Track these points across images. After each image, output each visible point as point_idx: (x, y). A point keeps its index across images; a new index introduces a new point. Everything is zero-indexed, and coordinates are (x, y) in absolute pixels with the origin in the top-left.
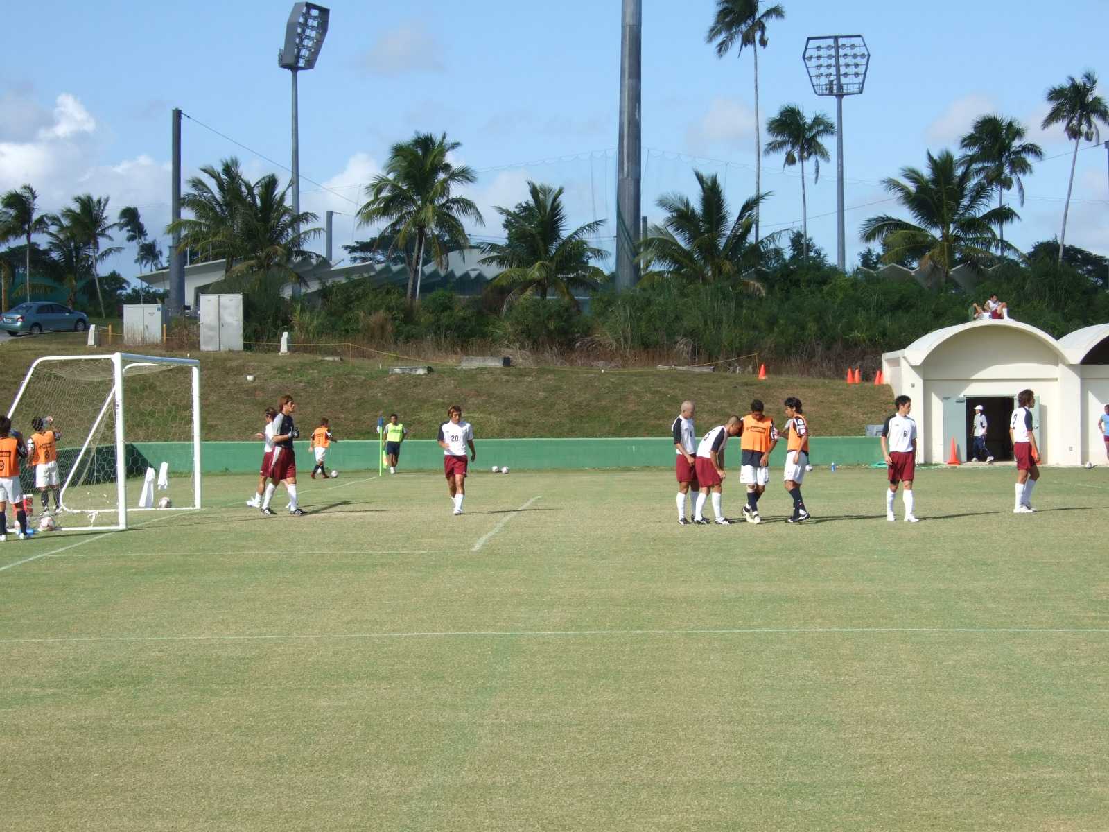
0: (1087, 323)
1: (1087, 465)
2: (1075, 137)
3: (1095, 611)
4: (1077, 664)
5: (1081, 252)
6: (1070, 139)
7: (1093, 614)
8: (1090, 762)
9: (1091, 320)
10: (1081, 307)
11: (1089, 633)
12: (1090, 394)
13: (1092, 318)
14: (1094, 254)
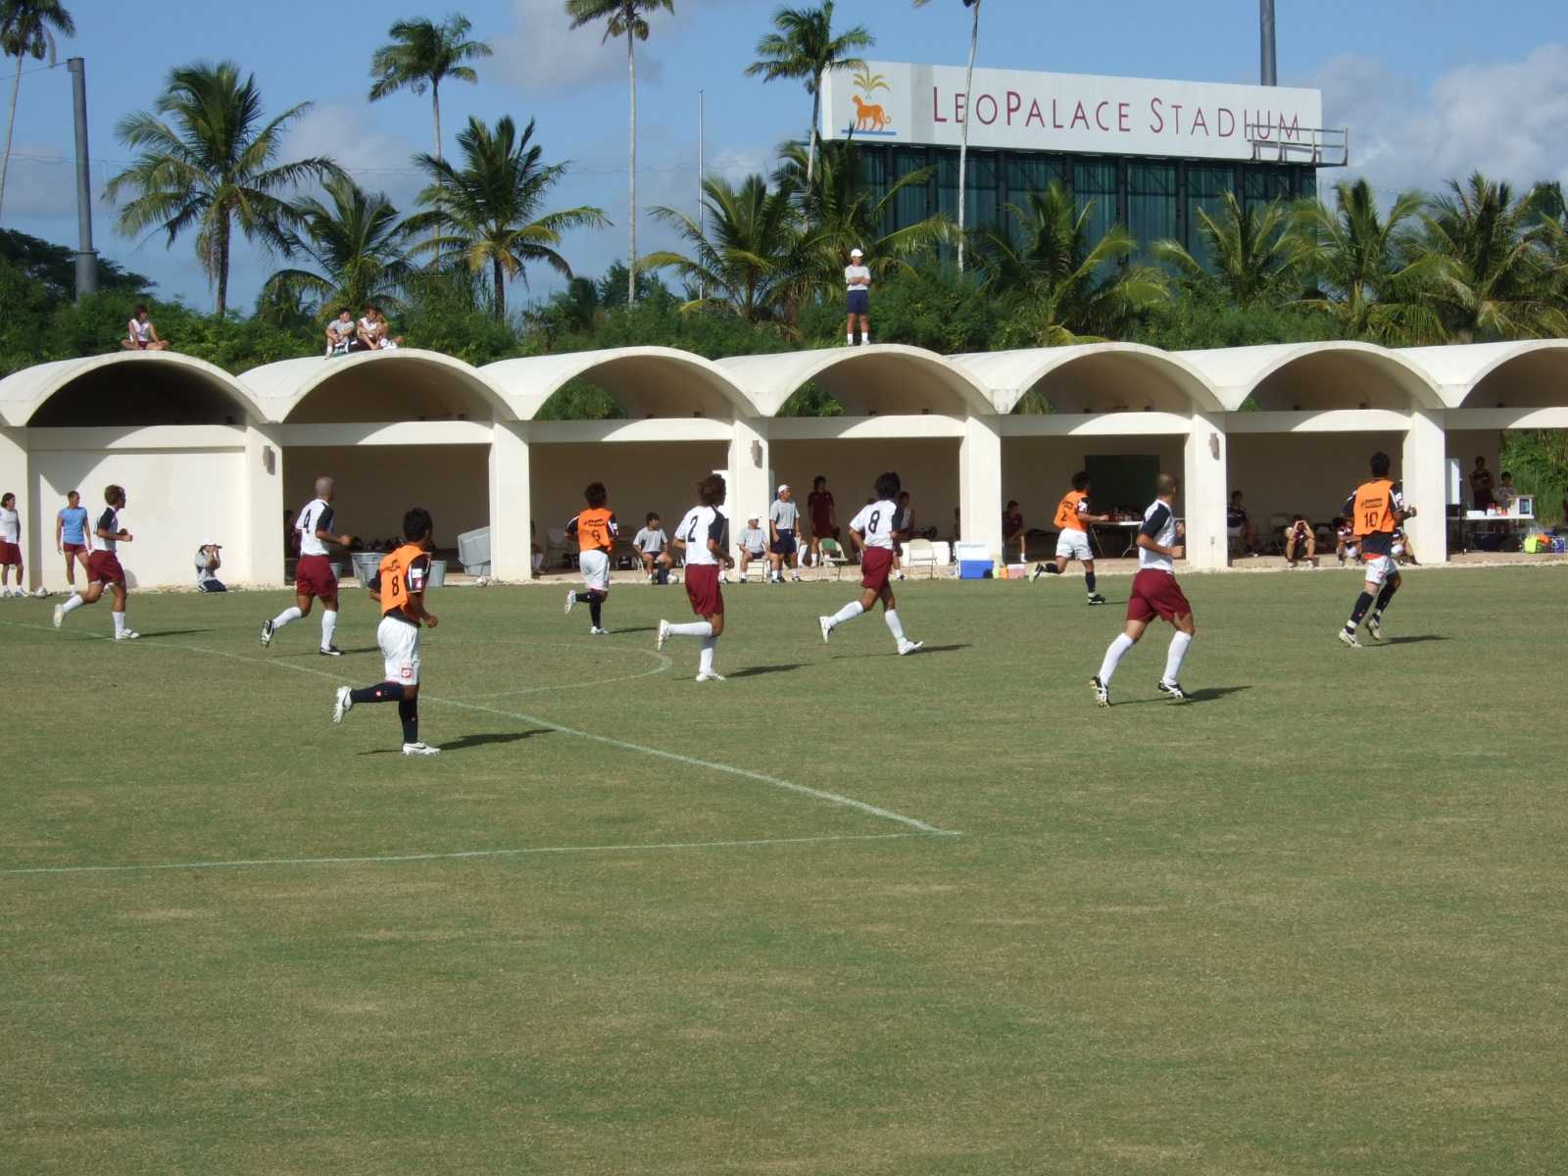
0: (40, 359)
1: (39, 592)
2: (16, 53)
3: (41, 838)
4: (9, 929)
5: (28, 240)
6: (8, 55)
7: (39, 843)
8: (23, 1095)
9: (45, 353)
10: (31, 332)
11: (30, 875)
12: (42, 479)
13: (49, 349)
14: (51, 243)
